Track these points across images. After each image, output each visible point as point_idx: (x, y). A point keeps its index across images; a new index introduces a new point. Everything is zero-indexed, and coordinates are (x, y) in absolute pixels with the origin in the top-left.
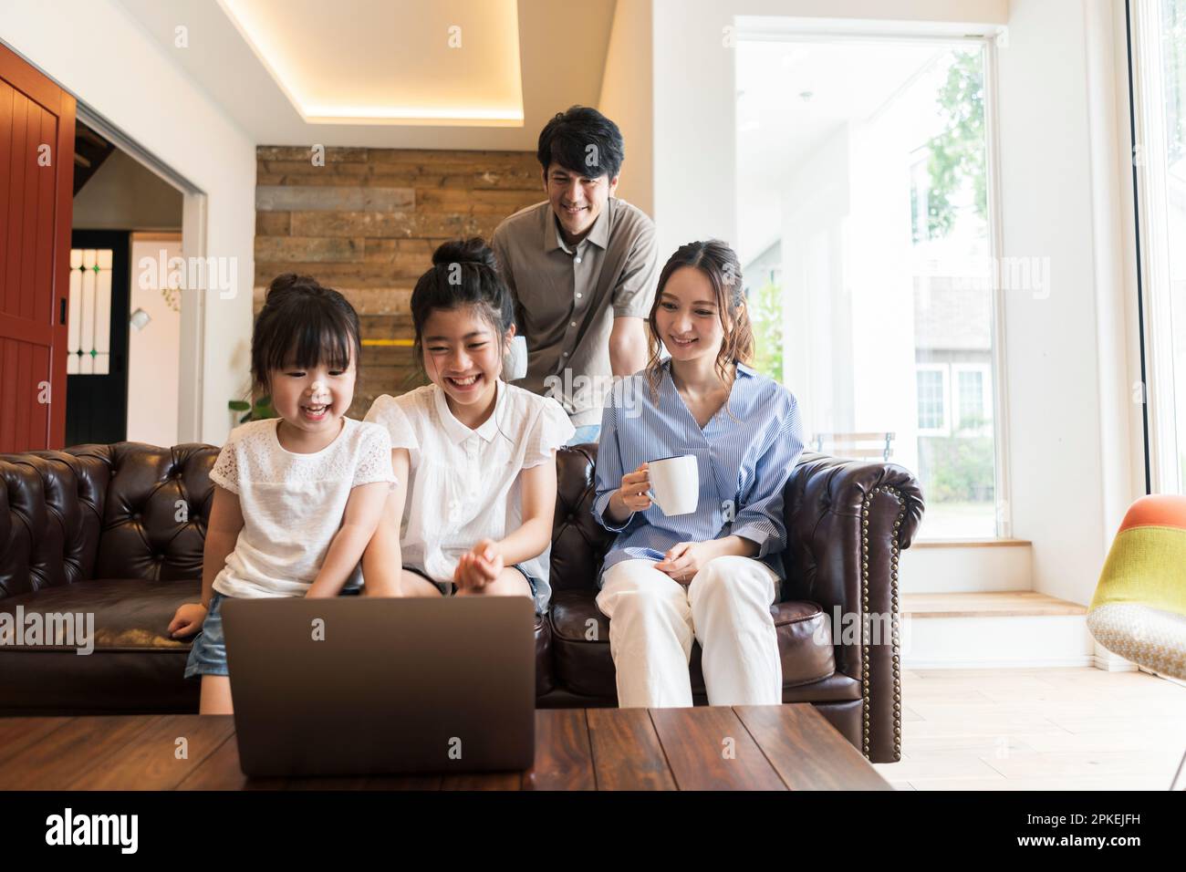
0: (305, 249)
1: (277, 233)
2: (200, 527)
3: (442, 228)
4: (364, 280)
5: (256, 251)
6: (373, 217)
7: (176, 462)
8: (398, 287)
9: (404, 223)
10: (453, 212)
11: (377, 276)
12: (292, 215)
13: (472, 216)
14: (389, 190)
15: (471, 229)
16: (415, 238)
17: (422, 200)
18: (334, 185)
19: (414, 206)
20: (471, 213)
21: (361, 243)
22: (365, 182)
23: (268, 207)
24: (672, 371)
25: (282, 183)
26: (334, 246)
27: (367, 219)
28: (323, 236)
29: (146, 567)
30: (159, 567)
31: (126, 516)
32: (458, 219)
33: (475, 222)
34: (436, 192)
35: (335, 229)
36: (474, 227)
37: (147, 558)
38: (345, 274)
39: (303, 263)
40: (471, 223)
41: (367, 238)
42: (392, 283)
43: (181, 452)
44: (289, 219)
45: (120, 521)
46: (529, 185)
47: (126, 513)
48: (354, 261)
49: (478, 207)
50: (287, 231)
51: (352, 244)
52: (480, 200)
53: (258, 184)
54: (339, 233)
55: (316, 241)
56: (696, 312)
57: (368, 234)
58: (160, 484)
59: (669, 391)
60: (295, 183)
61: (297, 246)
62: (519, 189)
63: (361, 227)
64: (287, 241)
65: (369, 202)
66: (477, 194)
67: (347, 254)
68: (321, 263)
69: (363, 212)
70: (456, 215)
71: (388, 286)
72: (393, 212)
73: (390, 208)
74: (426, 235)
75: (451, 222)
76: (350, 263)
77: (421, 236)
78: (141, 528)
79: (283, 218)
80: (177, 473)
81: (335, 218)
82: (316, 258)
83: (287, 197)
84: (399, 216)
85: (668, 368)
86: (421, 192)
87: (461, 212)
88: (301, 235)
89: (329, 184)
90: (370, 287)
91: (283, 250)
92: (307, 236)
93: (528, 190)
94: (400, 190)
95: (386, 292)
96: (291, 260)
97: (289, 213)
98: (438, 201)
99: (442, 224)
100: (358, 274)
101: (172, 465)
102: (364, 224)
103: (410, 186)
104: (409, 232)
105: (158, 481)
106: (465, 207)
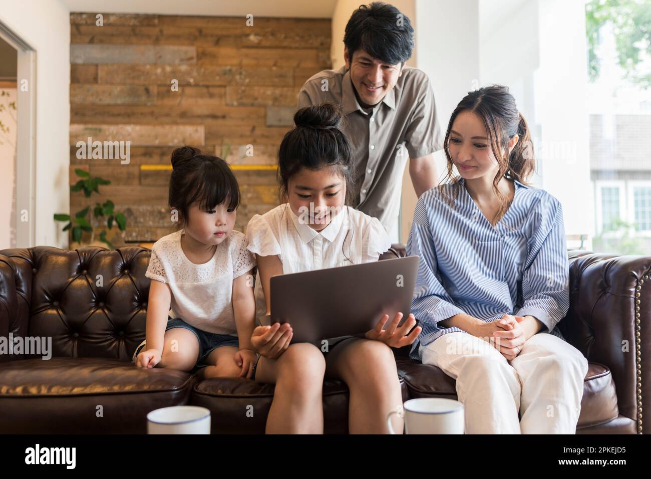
0: (110, 94)
1: (87, 82)
2: (106, 311)
3: (218, 78)
4: (157, 118)
5: (71, 95)
6: (163, 69)
7: (82, 261)
8: (184, 124)
9: (188, 73)
10: (226, 65)
11: (168, 115)
12: (100, 68)
13: (241, 68)
14: (176, 48)
15: (240, 78)
16: (196, 85)
17: (202, 55)
18: (131, 44)
19: (194, 61)
20: (240, 66)
21: (154, 90)
22: (157, 41)
23: (80, 61)
24: (466, 186)
25: (91, 41)
26: (133, 92)
27: (159, 71)
28: (124, 84)
29: (66, 343)
30: (76, 343)
31: (48, 304)
32: (230, 70)
33: (244, 73)
34: (211, 49)
35: (134, 78)
36: (243, 77)
37: (66, 336)
38: (142, 114)
39: (109, 105)
40: (241, 74)
41: (159, 86)
42: (179, 120)
43: (85, 254)
44: (97, 69)
45: (42, 308)
46: (285, 44)
47: (46, 301)
48: (149, 104)
49: (246, 61)
50: (95, 80)
51: (147, 91)
52: (247, 56)
53: (73, 42)
54: (136, 81)
55: (119, 88)
56: (475, 145)
57: (159, 83)
58: (70, 280)
59: (466, 200)
60: (101, 42)
61: (104, 92)
62: (277, 47)
63: (153, 77)
64: (95, 88)
65: (160, 57)
66: (245, 51)
67: (144, 98)
68: (123, 105)
69: (155, 65)
70: (228, 68)
71: (176, 123)
72: (179, 65)
73: (177, 62)
74: (206, 83)
75: (225, 73)
76: (145, 105)
77: (202, 83)
78: (61, 312)
79: (92, 70)
80: (83, 270)
81: (133, 70)
82: (119, 101)
83: (95, 53)
84: (184, 68)
85: (463, 184)
86: (200, 50)
87: (232, 65)
88: (107, 83)
89: (128, 43)
90: (162, 124)
91: (92, 95)
92: (112, 84)
93: (285, 48)
94: (184, 48)
95: (175, 128)
96: (99, 102)
97: (97, 66)
98: (214, 56)
99: (218, 75)
100: (152, 114)
101: (79, 264)
102: (156, 74)
103: (192, 44)
104: (192, 81)
105: (69, 277)
106: (235, 61)
